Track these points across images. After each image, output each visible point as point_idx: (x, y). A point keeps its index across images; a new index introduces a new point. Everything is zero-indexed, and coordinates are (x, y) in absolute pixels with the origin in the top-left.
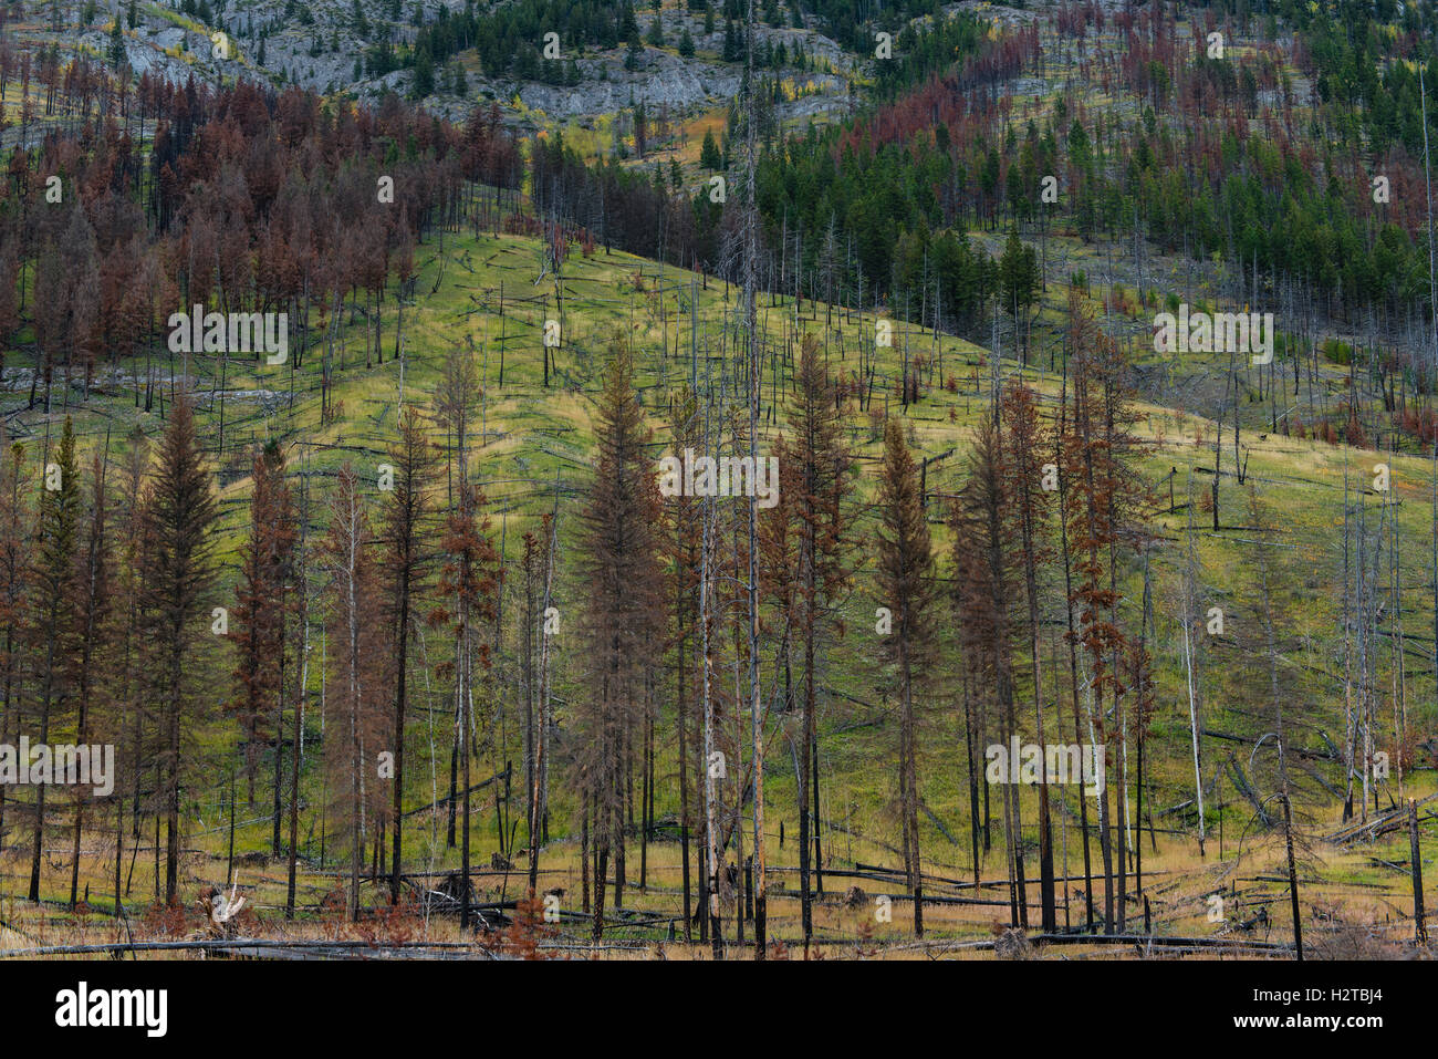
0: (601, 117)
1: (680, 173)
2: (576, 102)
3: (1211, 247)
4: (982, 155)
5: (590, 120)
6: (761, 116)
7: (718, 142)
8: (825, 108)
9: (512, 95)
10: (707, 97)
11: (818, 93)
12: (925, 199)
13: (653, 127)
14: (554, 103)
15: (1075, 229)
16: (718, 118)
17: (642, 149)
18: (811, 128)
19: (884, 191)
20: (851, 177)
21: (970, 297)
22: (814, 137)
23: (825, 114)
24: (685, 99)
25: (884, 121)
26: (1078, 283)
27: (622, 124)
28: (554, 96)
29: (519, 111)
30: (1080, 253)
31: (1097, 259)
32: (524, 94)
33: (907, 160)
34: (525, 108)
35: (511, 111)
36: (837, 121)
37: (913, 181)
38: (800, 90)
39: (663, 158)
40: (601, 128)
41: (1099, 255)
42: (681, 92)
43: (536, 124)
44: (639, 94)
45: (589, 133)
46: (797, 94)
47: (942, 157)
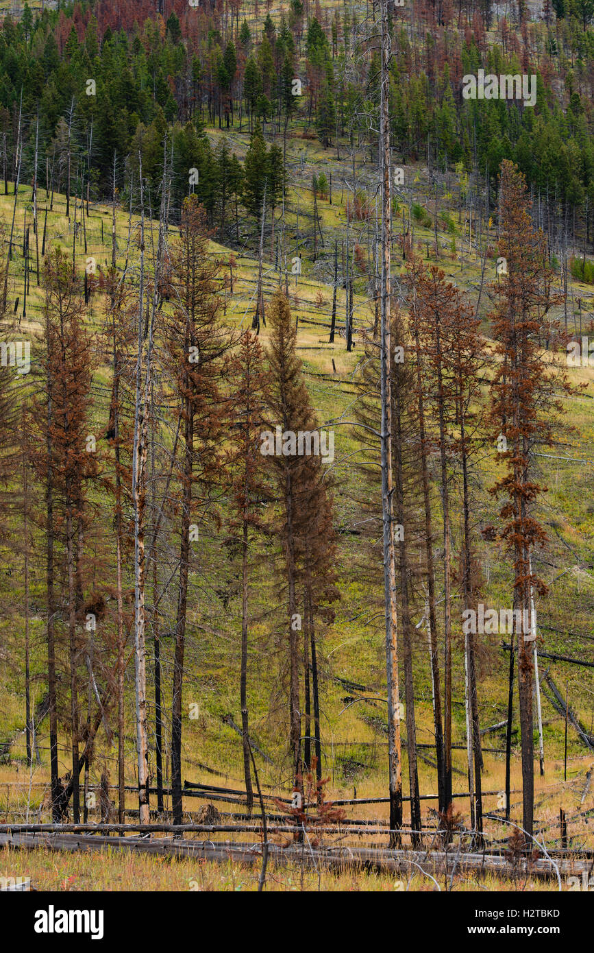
3: (454, 158)
12: (161, 92)
15: (313, 131)
20: (78, 64)
21: (211, 195)
26: (319, 189)
30: (320, 156)
31: (338, 165)
41: (339, 159)
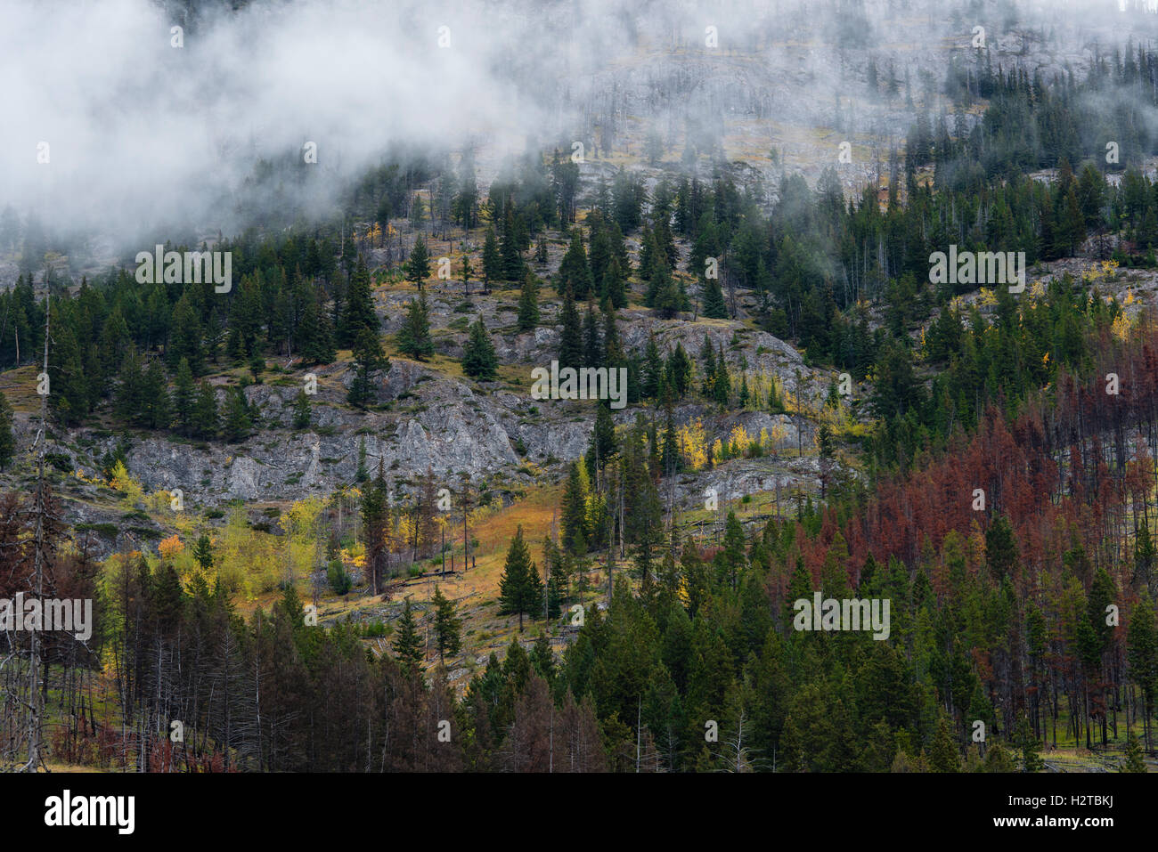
0: (296, 506)
1: (455, 625)
2: (244, 475)
4: (1077, 586)
5: (273, 513)
6: (632, 502)
7: (536, 557)
8: (769, 484)
9: (110, 462)
10: (520, 462)
11: (755, 452)
13: (405, 527)
14: (197, 477)
16: (542, 506)
17: (380, 573)
18: (732, 525)
19: (868, 665)
22: (739, 546)
23: (769, 498)
24: (475, 468)
25: (887, 512)
27: (340, 517)
28: (198, 462)
29: (124, 495)
32: (136, 460)
33: (920, 597)
34: (135, 489)
35: (103, 495)
36: (789, 510)
37: (933, 643)
38: (718, 448)
39: (419, 593)
40: (295, 529)
42: (467, 453)
43: (159, 522)
44: (379, 455)
45: (270, 541)
46: (710, 455)
47: (996, 590)
